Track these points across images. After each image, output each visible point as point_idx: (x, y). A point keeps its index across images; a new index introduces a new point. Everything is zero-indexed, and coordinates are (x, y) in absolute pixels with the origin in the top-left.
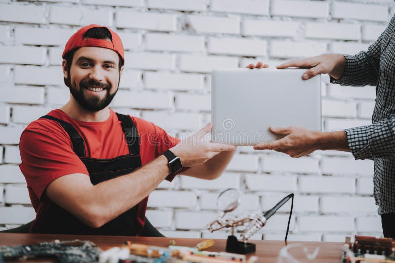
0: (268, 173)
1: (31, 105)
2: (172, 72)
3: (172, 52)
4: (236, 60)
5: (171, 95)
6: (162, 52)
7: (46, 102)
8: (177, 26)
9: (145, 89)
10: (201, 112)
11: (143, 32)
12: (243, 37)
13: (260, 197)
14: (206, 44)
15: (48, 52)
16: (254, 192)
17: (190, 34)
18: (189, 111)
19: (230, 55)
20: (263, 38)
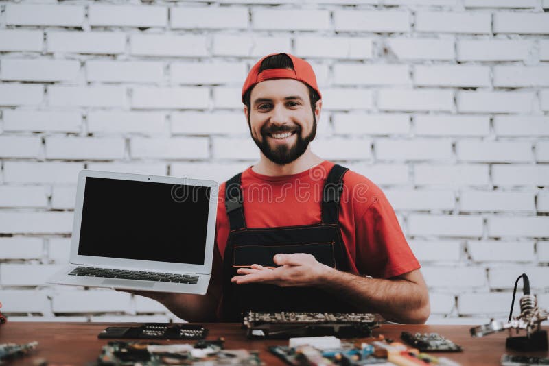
0: (497, 239)
1: (192, 161)
2: (369, 112)
3: (368, 87)
4: (450, 94)
5: (368, 143)
6: (355, 87)
7: (211, 156)
8: (373, 52)
9: (335, 135)
10: (408, 162)
11: (330, 62)
12: (459, 63)
13: (487, 270)
14: (411, 74)
15: (212, 93)
16: (478, 263)
17: (390, 62)
18: (392, 162)
19: (442, 87)
20: (484, 63)
